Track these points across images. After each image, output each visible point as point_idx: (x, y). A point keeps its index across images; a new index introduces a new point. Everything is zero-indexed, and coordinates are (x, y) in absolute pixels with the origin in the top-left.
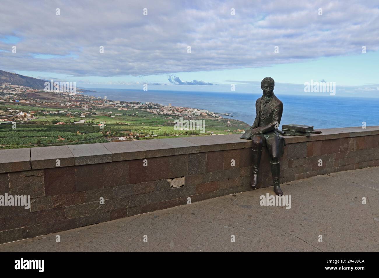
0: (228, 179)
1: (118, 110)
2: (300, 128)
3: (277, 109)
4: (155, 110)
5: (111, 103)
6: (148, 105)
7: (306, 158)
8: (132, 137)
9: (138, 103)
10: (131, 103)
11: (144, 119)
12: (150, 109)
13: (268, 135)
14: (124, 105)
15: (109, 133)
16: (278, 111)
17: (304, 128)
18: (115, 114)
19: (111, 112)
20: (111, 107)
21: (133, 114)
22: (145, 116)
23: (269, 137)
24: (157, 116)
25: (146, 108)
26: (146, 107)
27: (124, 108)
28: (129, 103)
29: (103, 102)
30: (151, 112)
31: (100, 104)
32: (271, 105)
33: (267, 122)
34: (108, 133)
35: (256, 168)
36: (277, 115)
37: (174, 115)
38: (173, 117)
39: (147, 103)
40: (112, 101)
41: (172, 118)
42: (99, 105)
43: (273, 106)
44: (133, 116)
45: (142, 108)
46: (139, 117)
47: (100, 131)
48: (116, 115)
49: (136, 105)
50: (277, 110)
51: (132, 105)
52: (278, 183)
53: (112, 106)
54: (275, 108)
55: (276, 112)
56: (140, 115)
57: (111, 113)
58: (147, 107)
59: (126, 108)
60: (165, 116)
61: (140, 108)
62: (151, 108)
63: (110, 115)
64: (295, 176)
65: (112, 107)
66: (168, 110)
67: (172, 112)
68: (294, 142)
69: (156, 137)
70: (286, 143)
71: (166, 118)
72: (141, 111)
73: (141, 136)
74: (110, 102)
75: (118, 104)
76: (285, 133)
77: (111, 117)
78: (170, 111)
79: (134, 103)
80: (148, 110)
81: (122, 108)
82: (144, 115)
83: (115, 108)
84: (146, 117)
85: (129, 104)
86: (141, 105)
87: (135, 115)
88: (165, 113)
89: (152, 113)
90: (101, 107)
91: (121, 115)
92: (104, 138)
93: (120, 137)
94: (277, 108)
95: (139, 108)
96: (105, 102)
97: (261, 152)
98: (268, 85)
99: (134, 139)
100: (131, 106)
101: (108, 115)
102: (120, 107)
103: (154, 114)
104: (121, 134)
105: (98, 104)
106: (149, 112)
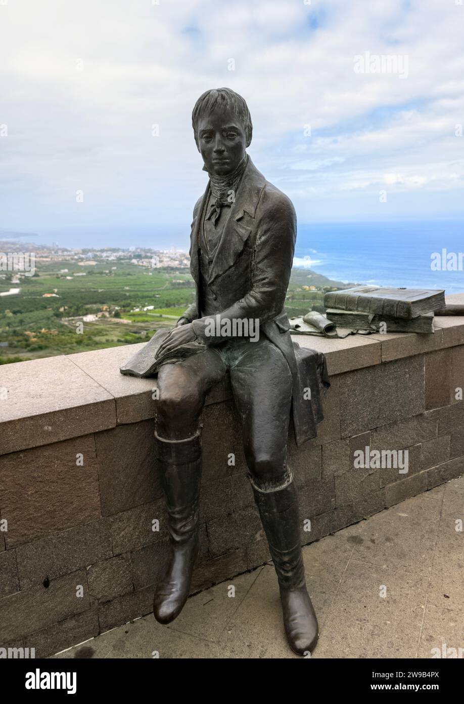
0: (46, 584)
1: (78, 265)
2: (391, 304)
3: (266, 232)
4: (147, 260)
5: (65, 253)
6: (133, 252)
7: (421, 415)
8: (107, 314)
9: (114, 250)
10: (102, 251)
11: (127, 279)
12: (138, 260)
13: (236, 354)
14: (90, 254)
15: (65, 310)
16: (271, 242)
17: (405, 303)
18: (73, 273)
19: (66, 270)
20: (66, 260)
21: (107, 271)
22: (129, 274)
23: (240, 358)
24: (151, 272)
25: (130, 258)
26: (130, 256)
27: (89, 260)
28: (98, 251)
29: (51, 253)
30: (139, 265)
31: (46, 257)
32: (238, 217)
33: (231, 295)
34: (62, 310)
35: (181, 520)
36: (266, 257)
37: (182, 267)
38: (181, 271)
39: (132, 249)
40: (66, 250)
41: (180, 273)
42: (44, 259)
43: (247, 218)
44: (106, 274)
45: (122, 259)
46: (119, 275)
47: (48, 306)
48: (75, 275)
49: (111, 254)
50: (263, 238)
51: (104, 254)
52: (295, 574)
53: (68, 258)
54: (258, 227)
55: (264, 243)
56: (121, 272)
57: (65, 273)
58: (132, 255)
59: (92, 260)
60: (166, 271)
61: (119, 259)
62: (139, 257)
63: (64, 276)
64: (384, 494)
65: (68, 260)
66: (172, 259)
67: (177, 262)
68: (366, 361)
69: (150, 310)
70: (331, 370)
71: (167, 275)
72: (122, 264)
73: (124, 311)
74: (63, 252)
75: (78, 254)
76: (329, 328)
77: (68, 280)
78: (175, 260)
79: (107, 251)
80: (134, 261)
81: (87, 261)
82: (127, 272)
83: (73, 261)
84: (131, 275)
85: (98, 254)
86: (121, 254)
87: (110, 272)
88: (165, 264)
89: (142, 266)
90: (47, 261)
91: (84, 274)
92: (55, 319)
93: (86, 314)
94: (265, 227)
95: (117, 258)
96: (55, 253)
97: (197, 441)
98: (212, 122)
99: (111, 317)
100: (101, 257)
101: (62, 276)
102: (82, 260)
103: (146, 269)
104: (87, 310)
105: (42, 257)
106: (136, 266)
